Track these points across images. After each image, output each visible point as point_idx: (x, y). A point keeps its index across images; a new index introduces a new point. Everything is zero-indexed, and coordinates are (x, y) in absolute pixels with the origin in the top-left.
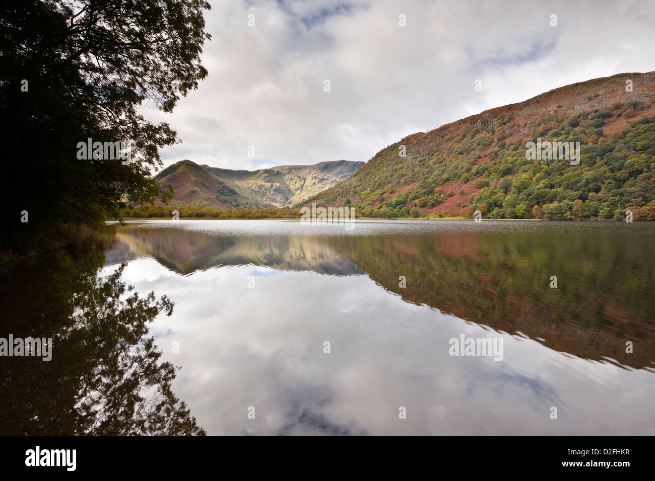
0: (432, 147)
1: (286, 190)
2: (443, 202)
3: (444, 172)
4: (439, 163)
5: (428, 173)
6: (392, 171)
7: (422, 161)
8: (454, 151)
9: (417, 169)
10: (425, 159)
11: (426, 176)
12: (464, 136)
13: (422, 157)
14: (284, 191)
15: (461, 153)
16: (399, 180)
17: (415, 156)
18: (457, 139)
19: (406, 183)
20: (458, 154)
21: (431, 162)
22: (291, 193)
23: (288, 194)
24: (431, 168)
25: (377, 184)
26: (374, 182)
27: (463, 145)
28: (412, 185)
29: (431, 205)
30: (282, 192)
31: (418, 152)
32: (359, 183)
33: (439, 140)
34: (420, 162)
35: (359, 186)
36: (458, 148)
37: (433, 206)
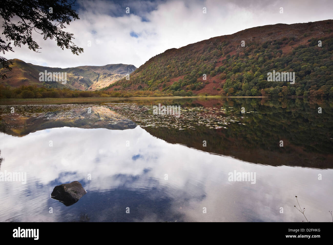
0: (187, 56)
1: (87, 81)
2: (204, 87)
3: (198, 70)
4: (193, 65)
5: (188, 70)
6: (164, 69)
7: (182, 64)
8: (201, 58)
9: (180, 68)
10: (184, 63)
11: (187, 72)
12: (204, 51)
13: (181, 61)
14: (86, 81)
15: (205, 60)
16: (170, 74)
17: (177, 61)
18: (201, 52)
19: (176, 76)
20: (203, 60)
21: (188, 64)
22: (91, 83)
23: (89, 83)
24: (189, 68)
25: (157, 76)
26: (154, 75)
27: (205, 55)
28: (180, 77)
29: (198, 89)
30: (85, 82)
31: (178, 59)
32: (143, 76)
33: (189, 52)
34: (181, 64)
35: (144, 77)
36: (203, 57)
37: (199, 89)
